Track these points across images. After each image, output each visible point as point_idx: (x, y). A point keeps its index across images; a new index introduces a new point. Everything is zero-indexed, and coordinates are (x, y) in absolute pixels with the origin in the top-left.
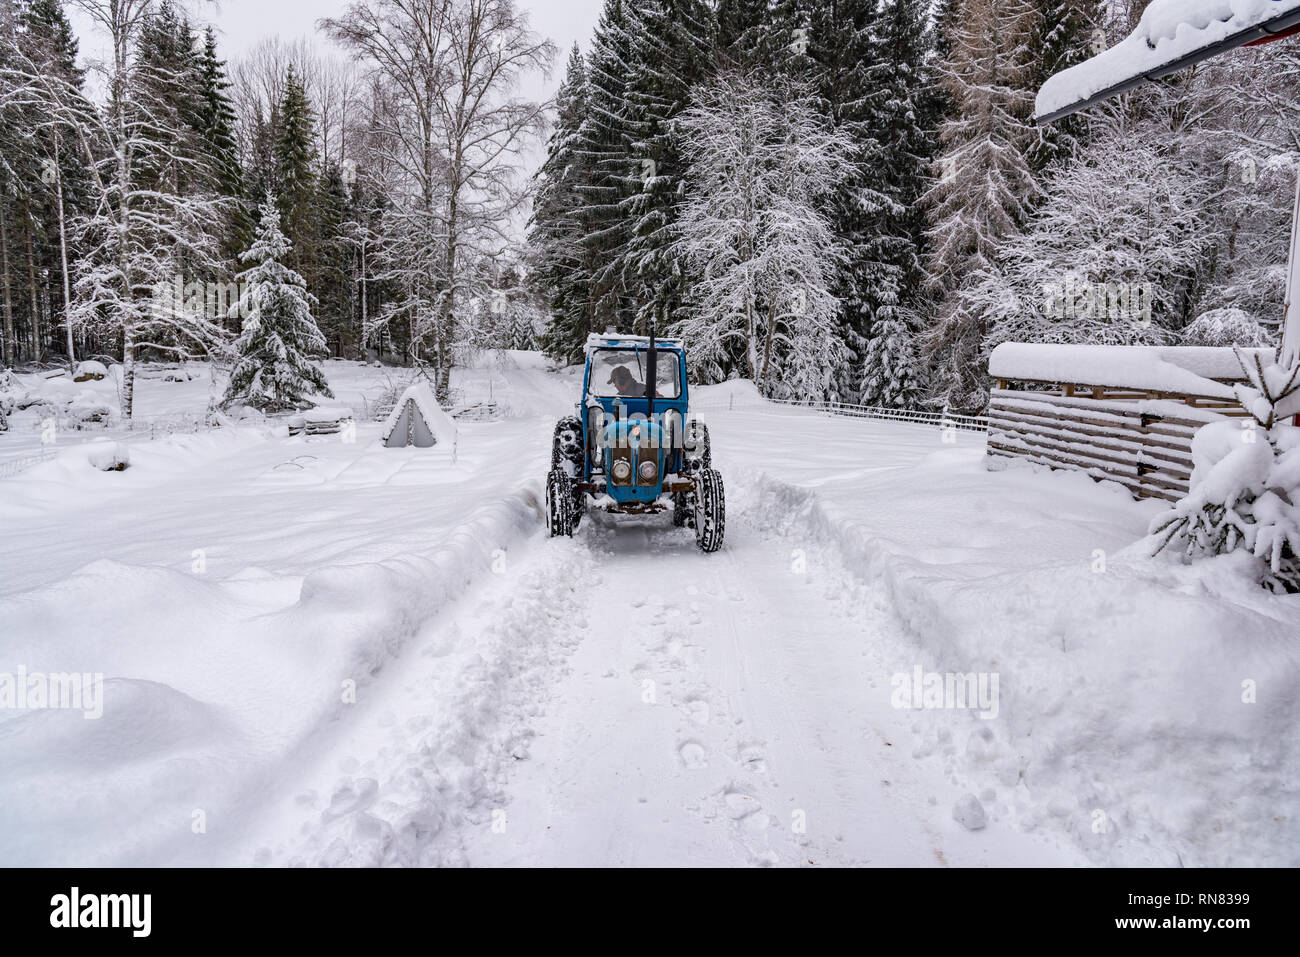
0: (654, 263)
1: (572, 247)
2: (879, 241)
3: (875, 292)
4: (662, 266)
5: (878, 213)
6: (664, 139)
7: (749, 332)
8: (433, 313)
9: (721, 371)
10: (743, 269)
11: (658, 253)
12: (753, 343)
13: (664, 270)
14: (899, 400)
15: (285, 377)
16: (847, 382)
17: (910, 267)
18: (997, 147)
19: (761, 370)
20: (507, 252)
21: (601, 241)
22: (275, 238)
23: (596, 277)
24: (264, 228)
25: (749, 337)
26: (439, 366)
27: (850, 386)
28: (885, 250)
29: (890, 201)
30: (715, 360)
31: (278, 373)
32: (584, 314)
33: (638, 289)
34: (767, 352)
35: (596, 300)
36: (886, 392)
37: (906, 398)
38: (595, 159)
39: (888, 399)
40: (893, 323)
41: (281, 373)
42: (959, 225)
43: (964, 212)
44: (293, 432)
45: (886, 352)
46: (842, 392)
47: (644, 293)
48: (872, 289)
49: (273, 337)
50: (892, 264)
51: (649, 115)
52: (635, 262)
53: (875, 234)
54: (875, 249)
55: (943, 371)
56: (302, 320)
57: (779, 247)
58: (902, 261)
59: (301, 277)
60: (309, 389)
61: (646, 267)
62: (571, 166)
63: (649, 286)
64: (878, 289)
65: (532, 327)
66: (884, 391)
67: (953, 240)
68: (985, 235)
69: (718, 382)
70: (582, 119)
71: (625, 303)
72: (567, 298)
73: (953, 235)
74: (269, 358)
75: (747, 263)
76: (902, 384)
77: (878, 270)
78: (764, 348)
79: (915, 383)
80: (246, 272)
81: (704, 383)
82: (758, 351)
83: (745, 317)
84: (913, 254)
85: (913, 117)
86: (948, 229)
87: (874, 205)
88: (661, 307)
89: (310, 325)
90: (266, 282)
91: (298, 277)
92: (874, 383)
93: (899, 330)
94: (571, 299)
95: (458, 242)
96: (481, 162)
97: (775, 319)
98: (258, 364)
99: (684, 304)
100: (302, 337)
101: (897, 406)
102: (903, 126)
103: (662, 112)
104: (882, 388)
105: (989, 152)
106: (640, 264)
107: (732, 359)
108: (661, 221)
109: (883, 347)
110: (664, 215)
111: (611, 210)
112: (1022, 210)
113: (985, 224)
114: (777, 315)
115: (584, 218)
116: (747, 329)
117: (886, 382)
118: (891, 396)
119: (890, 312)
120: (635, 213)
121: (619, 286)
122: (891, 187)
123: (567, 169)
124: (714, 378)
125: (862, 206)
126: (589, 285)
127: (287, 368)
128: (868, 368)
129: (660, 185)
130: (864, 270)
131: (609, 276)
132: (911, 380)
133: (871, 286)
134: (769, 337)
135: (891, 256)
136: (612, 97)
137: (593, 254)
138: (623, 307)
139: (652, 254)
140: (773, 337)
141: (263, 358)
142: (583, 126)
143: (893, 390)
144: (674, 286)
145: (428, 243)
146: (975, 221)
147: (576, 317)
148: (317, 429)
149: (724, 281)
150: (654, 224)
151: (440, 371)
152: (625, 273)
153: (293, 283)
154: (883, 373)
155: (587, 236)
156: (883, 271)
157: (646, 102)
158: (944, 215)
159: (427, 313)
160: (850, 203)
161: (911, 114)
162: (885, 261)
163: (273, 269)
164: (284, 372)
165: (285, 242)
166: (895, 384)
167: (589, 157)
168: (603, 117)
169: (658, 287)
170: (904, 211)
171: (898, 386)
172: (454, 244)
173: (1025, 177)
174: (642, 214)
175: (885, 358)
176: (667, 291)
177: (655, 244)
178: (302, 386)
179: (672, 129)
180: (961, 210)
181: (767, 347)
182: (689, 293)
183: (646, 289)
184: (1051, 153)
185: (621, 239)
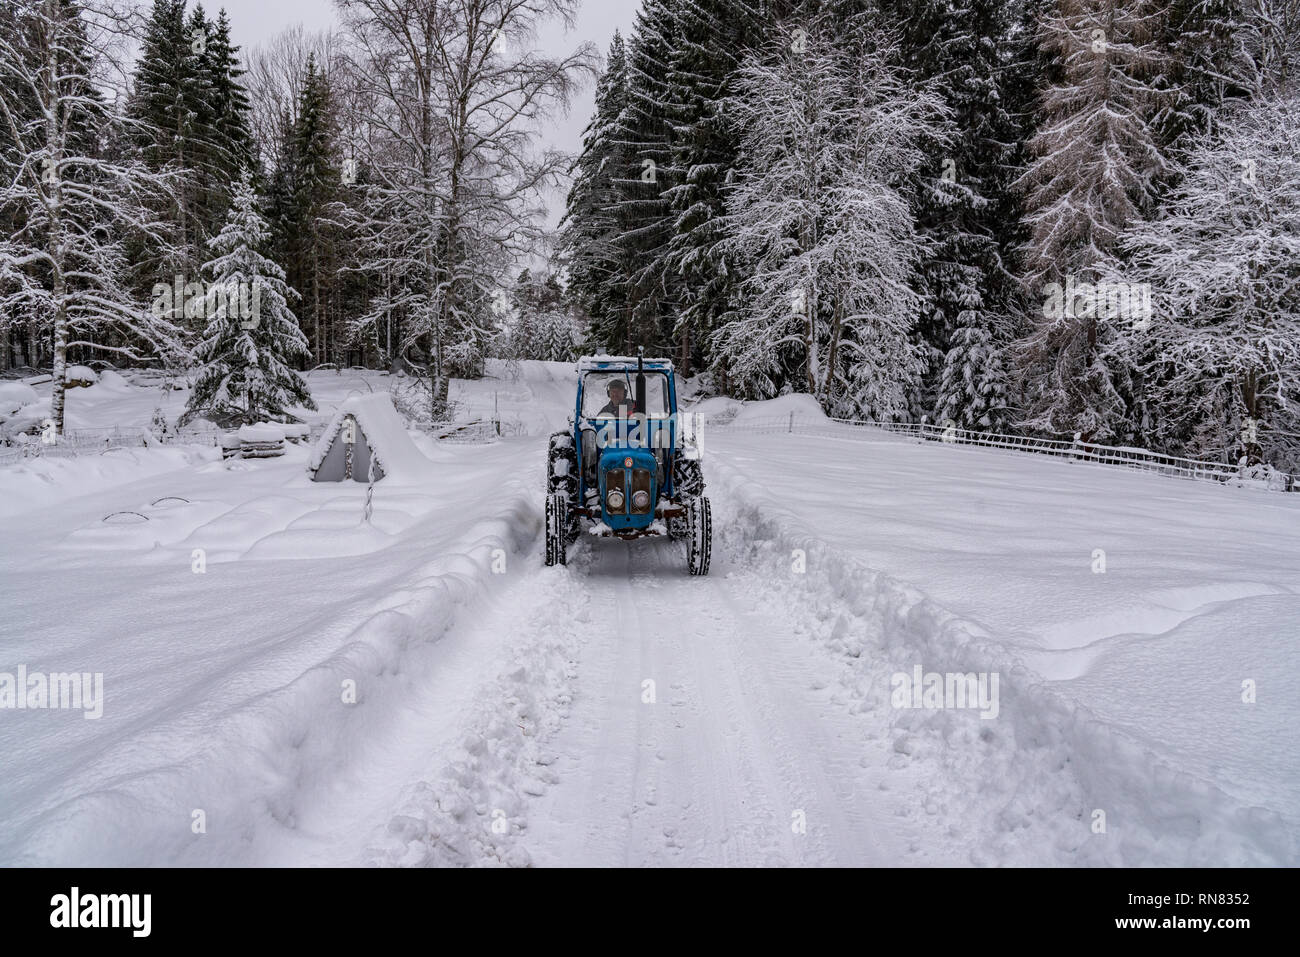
0: (698, 264)
1: (606, 248)
2: (956, 238)
3: (950, 296)
4: (707, 266)
5: (955, 207)
6: (711, 123)
7: (810, 338)
8: (428, 309)
9: (772, 385)
10: (805, 259)
11: (702, 250)
12: (814, 350)
13: (709, 271)
14: (985, 421)
15: (256, 385)
16: (919, 399)
17: (992, 268)
18: (1117, 115)
19: (824, 383)
20: (518, 237)
21: (640, 239)
22: (249, 221)
23: (633, 280)
24: (239, 210)
25: (810, 343)
26: (436, 374)
27: (922, 404)
28: (962, 248)
29: (970, 192)
30: (766, 372)
31: (248, 380)
32: (621, 321)
33: (680, 293)
34: (831, 361)
35: (634, 306)
36: (968, 411)
37: (992, 419)
38: (635, 149)
39: (971, 420)
40: (977, 331)
41: (251, 380)
42: (1068, 210)
43: (1074, 194)
44: (226, 454)
45: (968, 364)
46: (913, 410)
47: (686, 297)
48: (947, 293)
49: (243, 338)
50: (969, 264)
51: (695, 96)
52: (676, 262)
53: (951, 230)
54: (950, 248)
55: (1042, 387)
56: (281, 317)
57: (850, 232)
58: (983, 262)
59: (279, 268)
60: (285, 399)
61: (688, 266)
62: (608, 158)
63: (691, 290)
64: (954, 294)
65: (570, 338)
66: (966, 410)
67: (1060, 228)
68: (1100, 222)
69: (769, 398)
70: (621, 107)
71: (666, 309)
72: (604, 305)
73: (1060, 222)
74: (239, 363)
75: (809, 253)
76: (988, 402)
77: (954, 272)
78: (827, 357)
79: (1003, 401)
80: (215, 262)
81: (753, 398)
82: (820, 360)
83: (805, 319)
84: (996, 253)
85: (997, 96)
86: (1054, 216)
87: (951, 197)
88: (705, 312)
89: (289, 324)
90: (237, 273)
91: (277, 268)
92: (953, 400)
93: (983, 339)
94: (608, 305)
95: (461, 225)
96: (490, 130)
97: (842, 322)
98: (225, 369)
99: (732, 309)
100: (281, 339)
101: (981, 428)
102: (985, 109)
103: (709, 93)
104: (963, 406)
105: (1105, 123)
106: (682, 263)
107: (784, 371)
108: (705, 214)
109: (964, 359)
110: (709, 208)
111: (650, 207)
112: (1146, 192)
113: (1100, 210)
114: (845, 317)
115: (621, 215)
116: (808, 334)
117: (968, 399)
118: (974, 416)
119: (974, 318)
120: (677, 206)
121: (659, 291)
122: (970, 178)
123: (603, 161)
124: (764, 393)
125: (937, 198)
126: (626, 289)
127: (259, 374)
128: (945, 383)
129: (706, 174)
130: (939, 271)
131: (648, 278)
132: (998, 397)
133: (945, 290)
134: (834, 343)
135: (969, 255)
136: (654, 81)
137: (630, 255)
138: (663, 314)
139: (696, 252)
140: (839, 344)
141: (232, 363)
142: (622, 115)
143: (976, 409)
144: (720, 288)
145: (424, 226)
146: (1087, 206)
147: (612, 325)
148: (255, 452)
149: (781, 275)
150: (698, 218)
151: (438, 380)
152: (666, 275)
153: (271, 275)
154: (964, 389)
155: (624, 235)
156: (960, 273)
157: (691, 82)
158: (1049, 200)
159: (420, 309)
160: (922, 195)
161: (995, 94)
162: (961, 262)
163: (247, 258)
164: (255, 378)
165: (261, 226)
166: (978, 402)
167: (628, 148)
168: (644, 104)
169: (702, 290)
170: (986, 204)
171: (983, 405)
172: (456, 227)
173: (1151, 152)
174: (686, 208)
175: (967, 371)
176: (711, 293)
177: (700, 241)
178: (277, 397)
179: (720, 110)
180: (1070, 193)
181: (832, 355)
182: (737, 296)
183: (689, 294)
184: (1182, 124)
185: (661, 238)
